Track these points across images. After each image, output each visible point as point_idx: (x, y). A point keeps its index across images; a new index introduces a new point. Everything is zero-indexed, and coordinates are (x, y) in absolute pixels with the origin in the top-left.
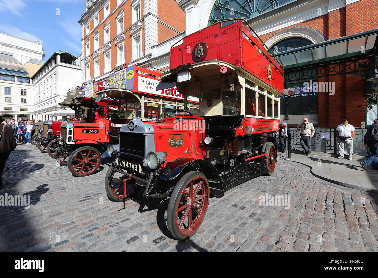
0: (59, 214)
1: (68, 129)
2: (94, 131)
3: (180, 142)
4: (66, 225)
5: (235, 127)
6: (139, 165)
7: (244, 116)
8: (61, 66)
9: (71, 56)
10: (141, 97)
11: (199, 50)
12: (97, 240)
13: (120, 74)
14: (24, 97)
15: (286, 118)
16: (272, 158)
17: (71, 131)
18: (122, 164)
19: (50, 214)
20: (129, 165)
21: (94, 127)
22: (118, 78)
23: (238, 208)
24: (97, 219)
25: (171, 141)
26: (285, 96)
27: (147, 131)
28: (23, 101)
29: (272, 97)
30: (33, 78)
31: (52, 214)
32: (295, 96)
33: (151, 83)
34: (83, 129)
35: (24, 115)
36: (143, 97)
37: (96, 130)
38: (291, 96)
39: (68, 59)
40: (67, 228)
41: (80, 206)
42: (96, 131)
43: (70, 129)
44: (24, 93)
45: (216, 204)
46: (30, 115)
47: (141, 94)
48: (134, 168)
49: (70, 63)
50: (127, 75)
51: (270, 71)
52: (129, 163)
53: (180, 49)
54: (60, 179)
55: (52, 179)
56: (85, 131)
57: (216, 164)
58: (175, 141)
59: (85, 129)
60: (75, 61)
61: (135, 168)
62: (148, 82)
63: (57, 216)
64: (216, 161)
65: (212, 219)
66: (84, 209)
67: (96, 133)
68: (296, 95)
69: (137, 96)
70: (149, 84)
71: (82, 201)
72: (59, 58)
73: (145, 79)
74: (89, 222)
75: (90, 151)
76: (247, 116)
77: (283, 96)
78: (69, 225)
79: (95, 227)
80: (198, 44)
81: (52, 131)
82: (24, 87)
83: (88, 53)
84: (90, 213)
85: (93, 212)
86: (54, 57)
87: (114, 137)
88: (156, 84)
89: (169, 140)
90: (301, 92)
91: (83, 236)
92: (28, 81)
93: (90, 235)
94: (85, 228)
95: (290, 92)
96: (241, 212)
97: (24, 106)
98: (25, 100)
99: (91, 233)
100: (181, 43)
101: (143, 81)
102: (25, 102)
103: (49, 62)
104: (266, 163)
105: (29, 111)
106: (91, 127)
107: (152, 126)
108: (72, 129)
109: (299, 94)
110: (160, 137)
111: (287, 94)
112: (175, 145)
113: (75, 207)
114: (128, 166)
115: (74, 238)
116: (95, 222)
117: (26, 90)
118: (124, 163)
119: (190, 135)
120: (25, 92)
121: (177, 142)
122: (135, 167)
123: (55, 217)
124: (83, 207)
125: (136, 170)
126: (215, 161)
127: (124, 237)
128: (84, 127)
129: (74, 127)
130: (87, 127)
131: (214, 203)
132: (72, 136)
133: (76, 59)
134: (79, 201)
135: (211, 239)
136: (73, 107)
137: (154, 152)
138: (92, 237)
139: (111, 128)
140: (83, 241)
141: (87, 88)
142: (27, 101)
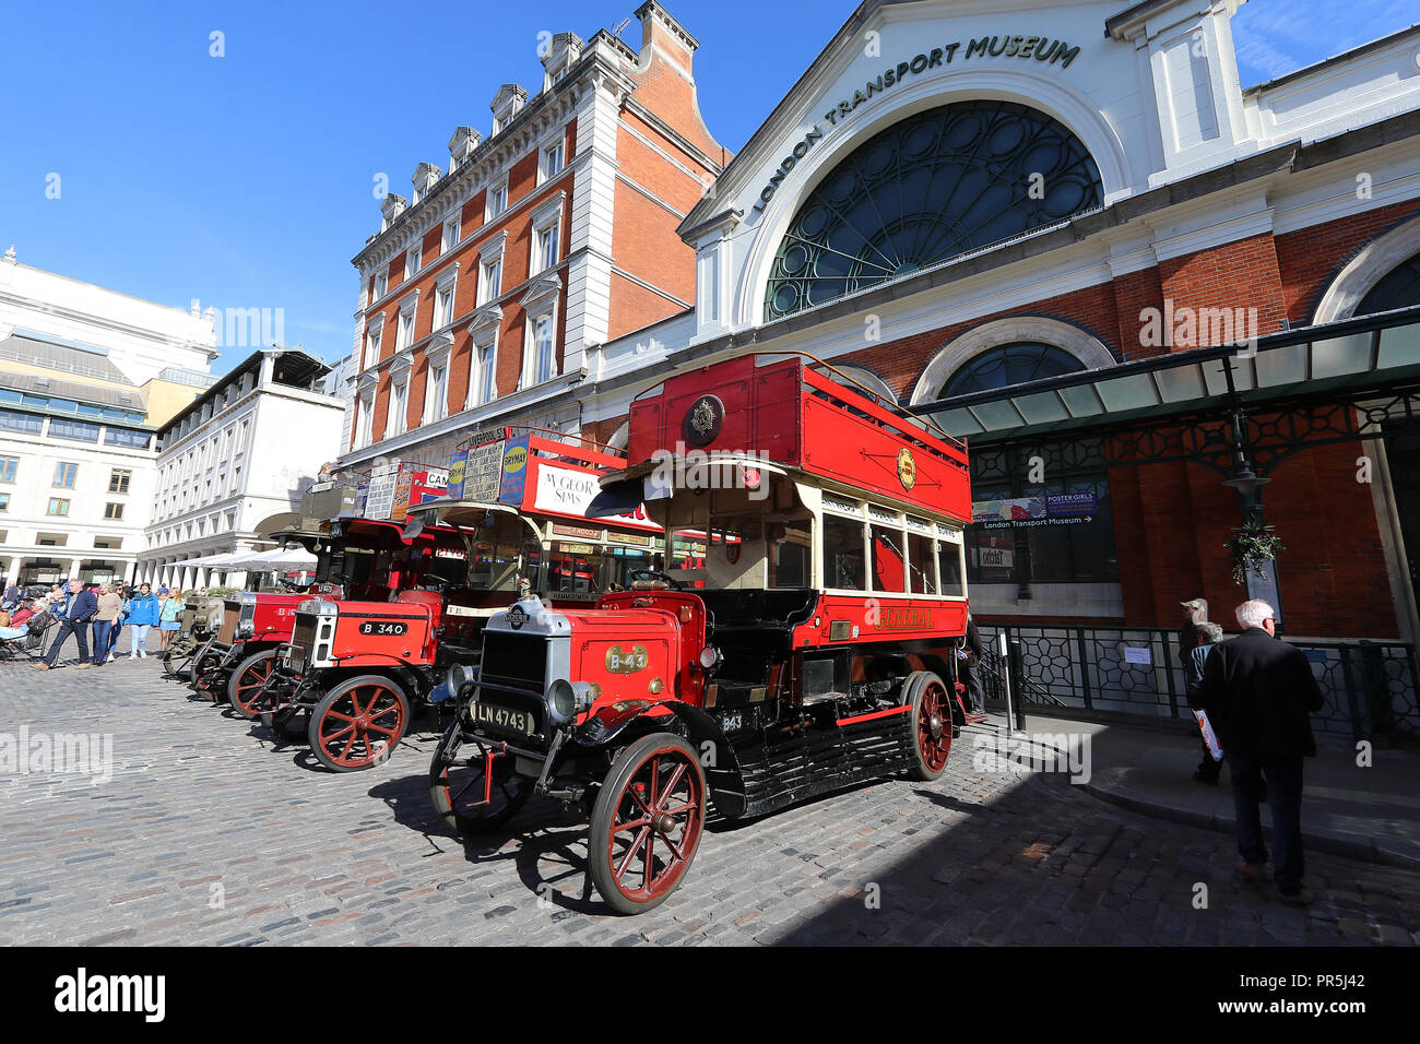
0: (300, 858)
1: (322, 622)
2: (394, 628)
3: (636, 660)
4: (326, 881)
5: (791, 624)
6: (529, 714)
7: (821, 593)
8: (271, 394)
9: (312, 362)
10: (541, 524)
11: (703, 414)
12: (410, 911)
13: (487, 455)
14: (116, 498)
15: (1023, 592)
16: (934, 722)
17: (329, 626)
18: (484, 715)
19: (278, 858)
20: (503, 716)
21: (396, 617)
22: (478, 465)
23: (795, 856)
24: (405, 871)
25: (614, 656)
26: (1002, 522)
27: (554, 630)
28: (113, 511)
29: (933, 532)
30: (162, 433)
31: (281, 857)
32: (1032, 524)
33: (574, 483)
34: (363, 621)
35: (106, 564)
36: (550, 524)
37: (401, 624)
38: (1021, 524)
39: (298, 371)
40: (329, 887)
41: (353, 843)
42: (399, 629)
43: (328, 620)
44: (120, 482)
45: (736, 847)
46: (126, 563)
47: (542, 518)
48: (515, 724)
49: (304, 385)
50: (508, 461)
51: (907, 464)
52: (504, 712)
53: (657, 407)
54: (282, 777)
55: (259, 776)
56: (368, 628)
57: (739, 726)
58: (623, 657)
59: (368, 623)
60: (322, 379)
61: (518, 723)
62: (566, 482)
63: (297, 863)
64: (740, 718)
65: (715, 879)
66: (366, 849)
67: (400, 634)
68: (1035, 520)
69: (529, 520)
70: (569, 486)
71: (358, 831)
72: (268, 368)
73: (558, 473)
74: (387, 877)
75: (379, 691)
76: (831, 592)
77: (997, 522)
78: (335, 881)
79: (401, 886)
80: (701, 401)
81: (253, 626)
82: (123, 463)
83: (373, 357)
84: (383, 857)
85: (389, 857)
86: (253, 365)
87: (449, 647)
88: (589, 485)
89: (609, 653)
90: (1047, 510)
91: (373, 902)
92: (143, 441)
93: (392, 901)
94: (377, 889)
95: (1015, 510)
96: (800, 866)
97: (110, 529)
98: (120, 508)
99: (393, 896)
100: (659, 391)
101: (551, 478)
102: (119, 515)
103: (233, 378)
104: (911, 736)
105: (126, 547)
106: (386, 616)
107: (568, 617)
108: (332, 623)
109: (1042, 519)
110: (585, 646)
111: (1008, 516)
112: (623, 667)
113: (341, 845)
114: (500, 720)
115: (352, 905)
116: (400, 877)
117: (129, 472)
118: (489, 712)
119: (666, 642)
120: (126, 481)
121: (629, 661)
122: (518, 720)
123: (292, 863)
124: (363, 844)
125: (521, 728)
126: (737, 720)
127: (477, 908)
128: (366, 616)
129: (340, 615)
130: (376, 616)
131: (732, 845)
132: (330, 642)
133: (326, 371)
134: (349, 832)
135: (698, 916)
136: (318, 547)
137: (568, 680)
138: (396, 905)
139: (445, 619)
140: (373, 910)
141: (373, 489)
142: (125, 511)
